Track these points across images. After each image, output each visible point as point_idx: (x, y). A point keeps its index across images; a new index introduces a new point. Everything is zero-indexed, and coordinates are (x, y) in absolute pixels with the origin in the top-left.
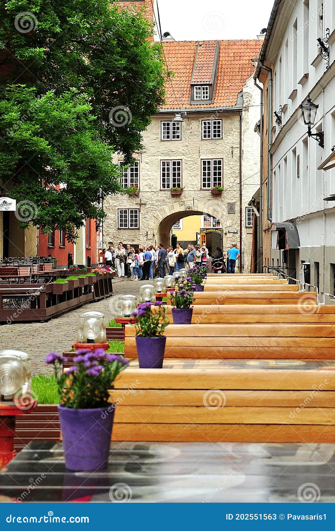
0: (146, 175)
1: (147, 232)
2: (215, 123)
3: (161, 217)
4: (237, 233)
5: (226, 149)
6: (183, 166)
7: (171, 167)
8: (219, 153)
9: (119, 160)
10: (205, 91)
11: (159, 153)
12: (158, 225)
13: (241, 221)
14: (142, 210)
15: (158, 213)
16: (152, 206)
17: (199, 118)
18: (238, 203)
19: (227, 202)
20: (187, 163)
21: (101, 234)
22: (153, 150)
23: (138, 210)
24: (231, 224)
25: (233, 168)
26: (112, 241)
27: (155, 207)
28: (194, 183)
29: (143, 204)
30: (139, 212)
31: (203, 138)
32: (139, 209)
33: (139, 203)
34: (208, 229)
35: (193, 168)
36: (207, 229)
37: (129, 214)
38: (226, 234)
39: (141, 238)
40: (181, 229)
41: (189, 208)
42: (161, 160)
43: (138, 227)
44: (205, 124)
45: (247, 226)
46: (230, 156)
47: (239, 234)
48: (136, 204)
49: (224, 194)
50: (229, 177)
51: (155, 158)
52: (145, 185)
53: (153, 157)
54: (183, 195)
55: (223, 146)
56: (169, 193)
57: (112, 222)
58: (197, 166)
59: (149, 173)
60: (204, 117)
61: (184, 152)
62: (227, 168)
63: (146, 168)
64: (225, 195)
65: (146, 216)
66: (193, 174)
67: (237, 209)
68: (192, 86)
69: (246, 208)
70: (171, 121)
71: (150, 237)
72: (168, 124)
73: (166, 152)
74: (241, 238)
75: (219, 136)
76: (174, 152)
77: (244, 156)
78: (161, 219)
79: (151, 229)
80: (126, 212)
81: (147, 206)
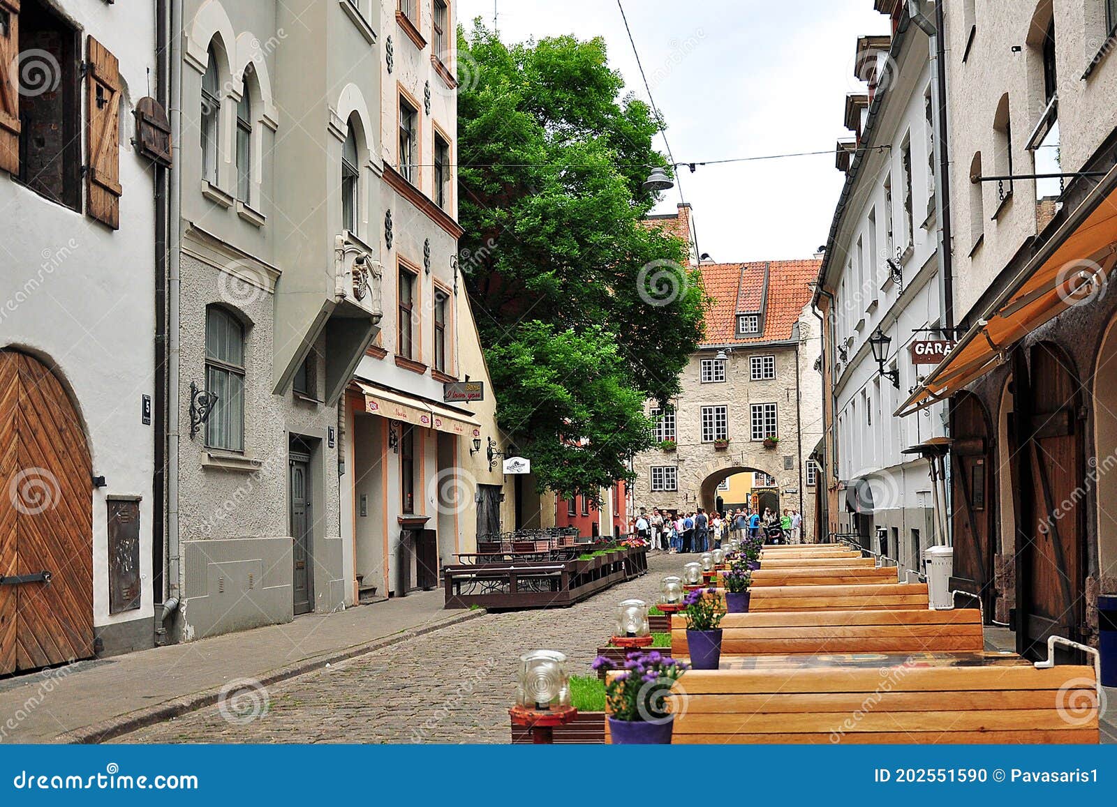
0: (684, 425)
1: (687, 494)
2: (766, 360)
3: (703, 475)
4: (796, 493)
5: (780, 391)
6: (728, 413)
7: (714, 414)
8: (771, 396)
9: (652, 408)
10: (753, 322)
11: (699, 397)
12: (700, 485)
13: (801, 478)
14: (679, 468)
15: (700, 470)
16: (692, 462)
17: (746, 354)
18: (797, 457)
19: (783, 455)
20: (734, 408)
21: (631, 497)
22: (691, 395)
23: (675, 467)
24: (789, 482)
25: (790, 414)
26: (644, 506)
27: (696, 464)
28: (742, 434)
29: (680, 460)
30: (677, 470)
31: (752, 379)
33: (677, 458)
34: (761, 489)
35: (740, 415)
36: (759, 489)
37: (664, 473)
38: (783, 494)
39: (680, 502)
40: (728, 490)
41: (737, 464)
42: (701, 406)
43: (675, 489)
44: (754, 361)
45: (808, 484)
46: (786, 399)
47: (799, 494)
48: (673, 460)
49: (780, 446)
50: (785, 424)
51: (694, 404)
52: (683, 437)
53: (692, 404)
54: (729, 448)
55: (776, 387)
56: (713, 446)
57: (644, 483)
58: (745, 412)
59: (687, 422)
60: (751, 354)
61: (729, 396)
62: (782, 414)
63: (683, 416)
65: (685, 475)
66: (741, 423)
67: (796, 463)
68: (738, 316)
69: (806, 462)
70: (713, 359)
71: (691, 499)
72: (709, 363)
73: (707, 396)
74: (801, 499)
75: (771, 375)
76: (717, 397)
77: (802, 399)
78: (703, 477)
79: (691, 491)
80: (660, 470)
81: (685, 463)
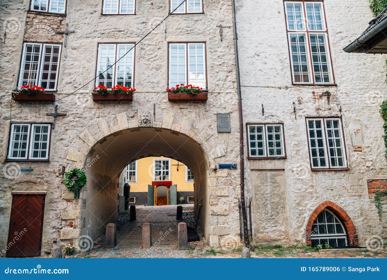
0: (71, 66)
1: (64, 168)
3: (91, 138)
4: (234, 167)
5: (210, 28)
6: (137, 53)
8: (199, 34)
9: (26, 42)
11: (97, 32)
12: (86, 154)
13: (242, 146)
14: (56, 126)
15: (87, 132)
16: (77, 119)
18: (235, 116)
19: (216, 113)
20: (144, 47)
22: (86, 29)
23: (49, 126)
24: (223, 152)
25: (223, 58)
27: (82, 120)
28: (155, 80)
29: (59, 115)
30: (52, 128)
32: (51, 124)
33: (53, 112)
35: (153, 56)
37: (31, 133)
38: (214, 170)
39: (51, 178)
41: (146, 123)
42: (99, 43)
43: (46, 158)
45: (250, 156)
46: (218, 37)
47: (239, 171)
48: (47, 115)
49: (210, 98)
50: (217, 70)
51: (89, 41)
52: (67, 83)
54: (134, 99)
58: (161, 52)
61: (139, 31)
62: (213, 58)
63: (72, 56)
64: (212, 100)
65: (63, 137)
66: (154, 66)
67: (235, 123)
69: (247, 124)
74: (243, 178)
76: (122, 32)
78: (92, 141)
79: (71, 162)
81: (67, 119)
